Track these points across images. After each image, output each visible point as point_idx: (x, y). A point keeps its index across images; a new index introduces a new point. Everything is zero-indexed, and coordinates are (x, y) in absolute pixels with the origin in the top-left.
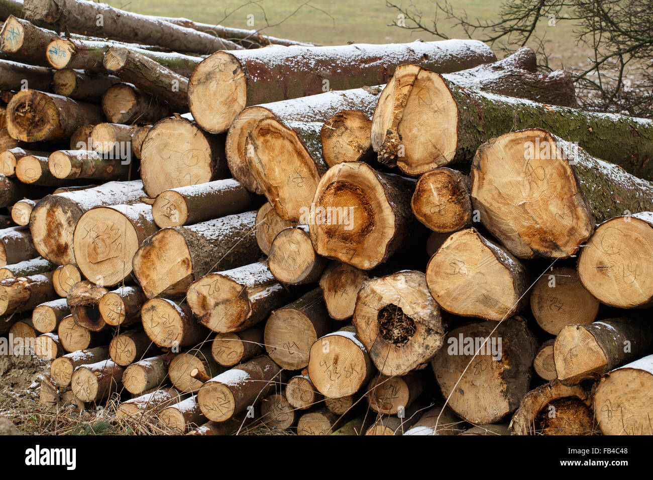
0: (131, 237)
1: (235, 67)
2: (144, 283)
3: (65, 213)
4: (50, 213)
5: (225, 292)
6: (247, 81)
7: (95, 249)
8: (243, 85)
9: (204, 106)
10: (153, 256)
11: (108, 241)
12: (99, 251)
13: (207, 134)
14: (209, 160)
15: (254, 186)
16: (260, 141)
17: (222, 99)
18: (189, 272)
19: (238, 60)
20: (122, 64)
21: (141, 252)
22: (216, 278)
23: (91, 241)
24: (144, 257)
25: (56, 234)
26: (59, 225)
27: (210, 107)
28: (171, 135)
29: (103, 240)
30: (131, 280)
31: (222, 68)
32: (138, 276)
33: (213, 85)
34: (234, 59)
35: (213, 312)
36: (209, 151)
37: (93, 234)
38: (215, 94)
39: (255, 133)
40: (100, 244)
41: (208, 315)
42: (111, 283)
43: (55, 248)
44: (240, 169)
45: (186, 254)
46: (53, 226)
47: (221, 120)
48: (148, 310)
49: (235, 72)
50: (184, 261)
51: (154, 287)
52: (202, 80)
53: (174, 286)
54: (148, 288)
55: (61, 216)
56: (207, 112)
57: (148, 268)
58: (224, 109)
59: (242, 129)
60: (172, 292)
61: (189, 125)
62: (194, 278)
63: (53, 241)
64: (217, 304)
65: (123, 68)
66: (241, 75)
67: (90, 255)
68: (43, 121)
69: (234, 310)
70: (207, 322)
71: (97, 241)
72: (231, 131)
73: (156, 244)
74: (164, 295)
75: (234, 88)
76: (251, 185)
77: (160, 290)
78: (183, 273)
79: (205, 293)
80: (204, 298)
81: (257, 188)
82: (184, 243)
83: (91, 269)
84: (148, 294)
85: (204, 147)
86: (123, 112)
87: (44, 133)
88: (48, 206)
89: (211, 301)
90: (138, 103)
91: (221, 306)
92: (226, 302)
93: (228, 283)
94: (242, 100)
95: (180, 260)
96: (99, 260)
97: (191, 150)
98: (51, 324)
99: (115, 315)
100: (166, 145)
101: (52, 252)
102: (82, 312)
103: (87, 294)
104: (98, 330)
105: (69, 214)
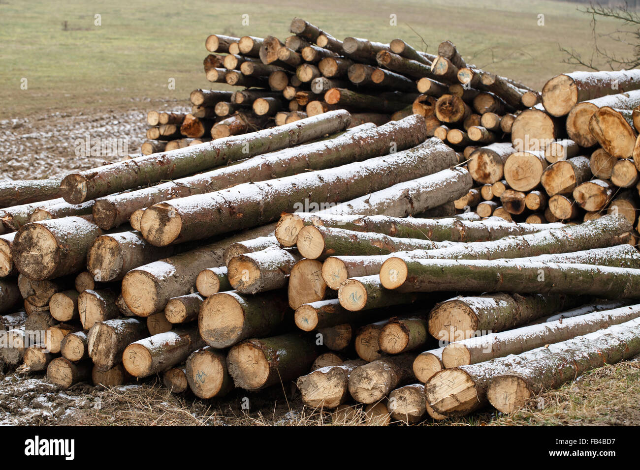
0: (539, 167)
1: (570, 82)
2: (547, 188)
3: (489, 156)
4: (480, 157)
5: (595, 191)
6: (578, 90)
7: (517, 172)
8: (576, 91)
9: (551, 102)
10: (553, 175)
11: (525, 169)
12: (519, 174)
13: (552, 117)
14: (553, 131)
15: (583, 143)
16: (600, 118)
17: (562, 99)
18: (574, 182)
19: (572, 79)
20: (493, 82)
21: (546, 173)
22: (589, 184)
23: (515, 169)
24: (548, 175)
25: (483, 168)
26: (485, 163)
27: (555, 103)
28: (530, 118)
29: (522, 168)
30: (540, 187)
31: (563, 82)
32: (543, 185)
33: (557, 92)
34: (570, 78)
35: (588, 201)
36: (553, 126)
37: (516, 166)
38: (558, 96)
39: (597, 114)
40: (520, 170)
41: (584, 203)
42: (526, 189)
43: (482, 175)
44: (575, 134)
45: (572, 173)
46: (482, 164)
47: (562, 110)
48: (553, 201)
49: (571, 85)
50: (571, 177)
51: (553, 191)
52: (551, 89)
53: (565, 189)
54: (550, 191)
55: (486, 158)
56: (553, 106)
57: (550, 181)
58: (564, 104)
59: (576, 114)
60: (563, 192)
61: (541, 113)
62: (575, 186)
63: (481, 172)
64: (590, 197)
65: (494, 84)
66: (574, 87)
67: (514, 176)
68: (457, 112)
69: (599, 200)
70: (584, 206)
71: (518, 169)
72: (570, 115)
73: (555, 169)
74: (559, 194)
75: (570, 93)
76: (581, 142)
77: (557, 192)
78: (571, 182)
79: (583, 192)
80: (583, 195)
81: (584, 144)
82: (571, 167)
83: (514, 182)
84: (550, 194)
85: (550, 124)
86: (487, 107)
87: (456, 118)
88: (479, 154)
89: (587, 196)
90: (495, 103)
91: (592, 198)
92: (595, 195)
93: (596, 186)
94: (574, 99)
95: (569, 176)
96: (519, 178)
97: (541, 126)
98: (488, 213)
99: (534, 204)
100: (527, 123)
101: (481, 177)
102: (510, 205)
103: (513, 196)
104: (519, 213)
105: (491, 157)
